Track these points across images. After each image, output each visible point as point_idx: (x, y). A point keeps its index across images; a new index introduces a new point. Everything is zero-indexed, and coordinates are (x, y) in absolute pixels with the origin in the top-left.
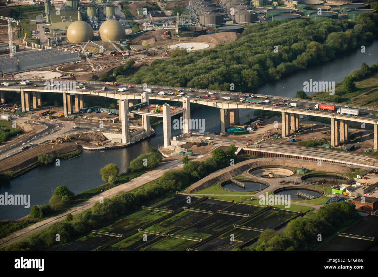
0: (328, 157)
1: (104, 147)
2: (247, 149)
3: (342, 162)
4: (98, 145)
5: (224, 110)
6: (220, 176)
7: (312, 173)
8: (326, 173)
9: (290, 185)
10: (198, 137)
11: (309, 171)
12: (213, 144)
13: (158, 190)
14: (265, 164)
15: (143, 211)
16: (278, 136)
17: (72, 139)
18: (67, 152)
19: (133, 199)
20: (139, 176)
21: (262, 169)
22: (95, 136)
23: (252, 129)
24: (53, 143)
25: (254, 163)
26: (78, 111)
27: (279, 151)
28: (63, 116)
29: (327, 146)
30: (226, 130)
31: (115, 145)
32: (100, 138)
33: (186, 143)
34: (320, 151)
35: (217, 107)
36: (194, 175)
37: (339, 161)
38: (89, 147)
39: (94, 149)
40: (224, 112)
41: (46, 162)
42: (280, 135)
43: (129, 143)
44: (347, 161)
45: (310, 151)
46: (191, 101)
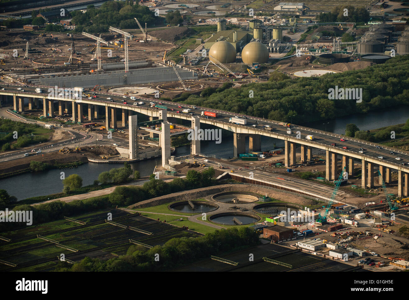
0: (304, 188)
1: (107, 161)
2: (232, 174)
3: (313, 195)
4: (104, 158)
5: (237, 134)
6: (178, 197)
7: (274, 202)
8: (286, 203)
9: (238, 210)
10: (200, 159)
11: (271, 200)
12: (204, 167)
13: (98, 202)
14: (238, 190)
15: (64, 221)
16: (280, 165)
17: (82, 150)
18: (68, 162)
19: (61, 208)
20: (101, 189)
21: (233, 195)
22: (107, 149)
23: (264, 156)
24: (61, 153)
25: (228, 187)
26: (124, 126)
27: (262, 179)
28: (104, 129)
29: (320, 179)
30: (238, 155)
31: (121, 160)
32: (110, 153)
33: (181, 163)
34: (303, 182)
35: (231, 131)
36: (151, 192)
37: (311, 194)
38: (94, 160)
39: (97, 161)
40: (237, 136)
41: (36, 169)
42: (284, 165)
43: (136, 159)
44: (318, 194)
45: (293, 182)
46: (201, 121)
